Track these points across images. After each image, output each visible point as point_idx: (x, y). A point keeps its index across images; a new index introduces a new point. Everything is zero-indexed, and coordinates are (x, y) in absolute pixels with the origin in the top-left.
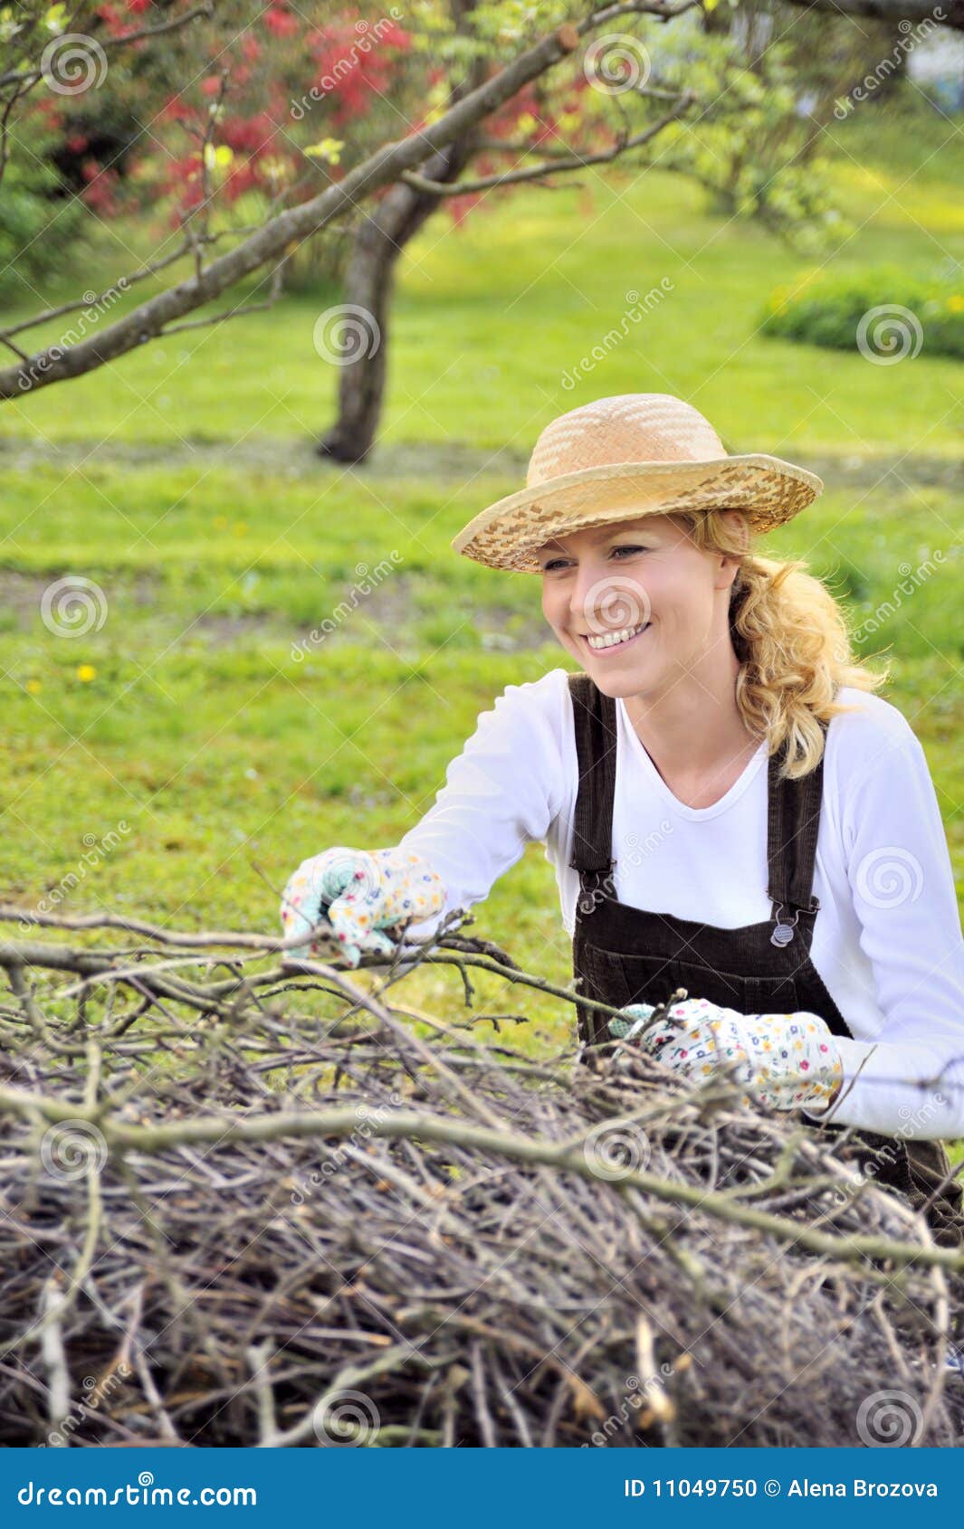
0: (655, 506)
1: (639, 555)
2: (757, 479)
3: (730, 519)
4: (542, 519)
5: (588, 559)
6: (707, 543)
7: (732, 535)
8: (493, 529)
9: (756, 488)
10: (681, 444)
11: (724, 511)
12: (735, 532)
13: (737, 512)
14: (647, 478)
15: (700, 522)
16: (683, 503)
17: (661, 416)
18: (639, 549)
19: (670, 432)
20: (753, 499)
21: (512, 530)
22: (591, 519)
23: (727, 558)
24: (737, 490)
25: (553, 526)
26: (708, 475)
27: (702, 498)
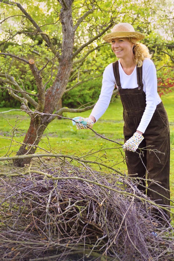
0: (124, 36)
1: (122, 42)
2: (137, 34)
3: (134, 39)
4: (111, 37)
5: (116, 41)
6: (130, 41)
7: (133, 41)
8: (106, 37)
9: (136, 36)
10: (129, 29)
11: (133, 38)
12: (134, 41)
13: (134, 38)
14: (123, 33)
15: (130, 39)
16: (128, 36)
17: (127, 26)
18: (122, 41)
19: (128, 28)
20: (136, 37)
21: (108, 38)
22: (117, 37)
23: (133, 43)
24: (134, 36)
25: (112, 37)
26: (131, 33)
27: (130, 36)
